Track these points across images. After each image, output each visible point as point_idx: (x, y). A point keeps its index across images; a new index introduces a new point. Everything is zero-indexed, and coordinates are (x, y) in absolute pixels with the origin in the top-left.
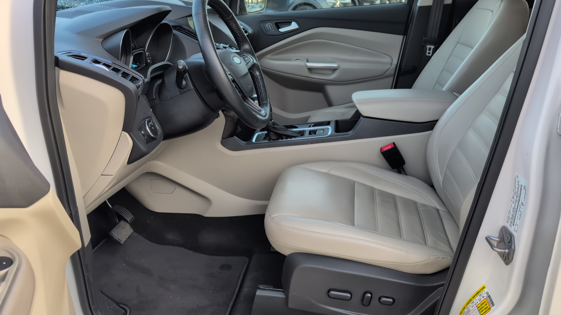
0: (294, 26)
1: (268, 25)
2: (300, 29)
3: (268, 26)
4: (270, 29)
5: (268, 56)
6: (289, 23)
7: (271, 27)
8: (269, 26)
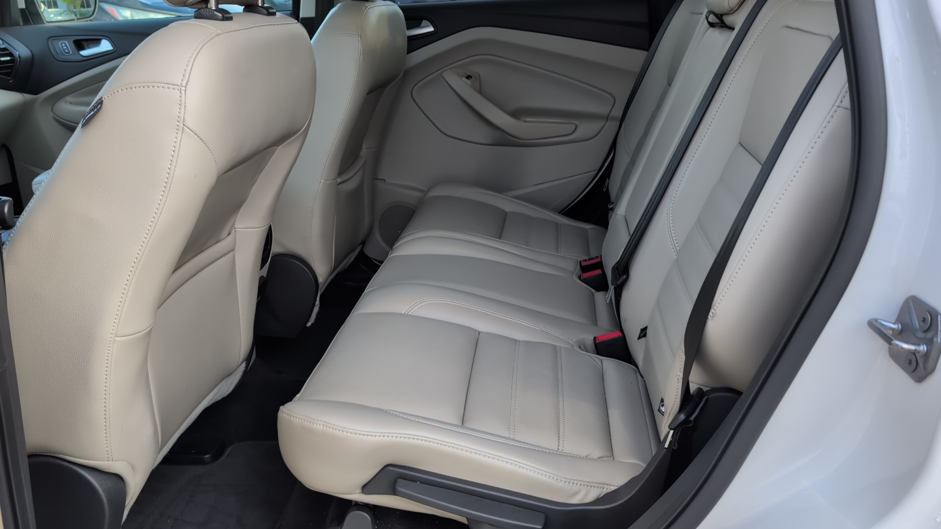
0: (105, 46)
1: (61, 44)
2: (115, 52)
3: (62, 46)
4: (64, 50)
5: (69, 98)
6: (97, 42)
7: (67, 47)
8: (65, 46)
